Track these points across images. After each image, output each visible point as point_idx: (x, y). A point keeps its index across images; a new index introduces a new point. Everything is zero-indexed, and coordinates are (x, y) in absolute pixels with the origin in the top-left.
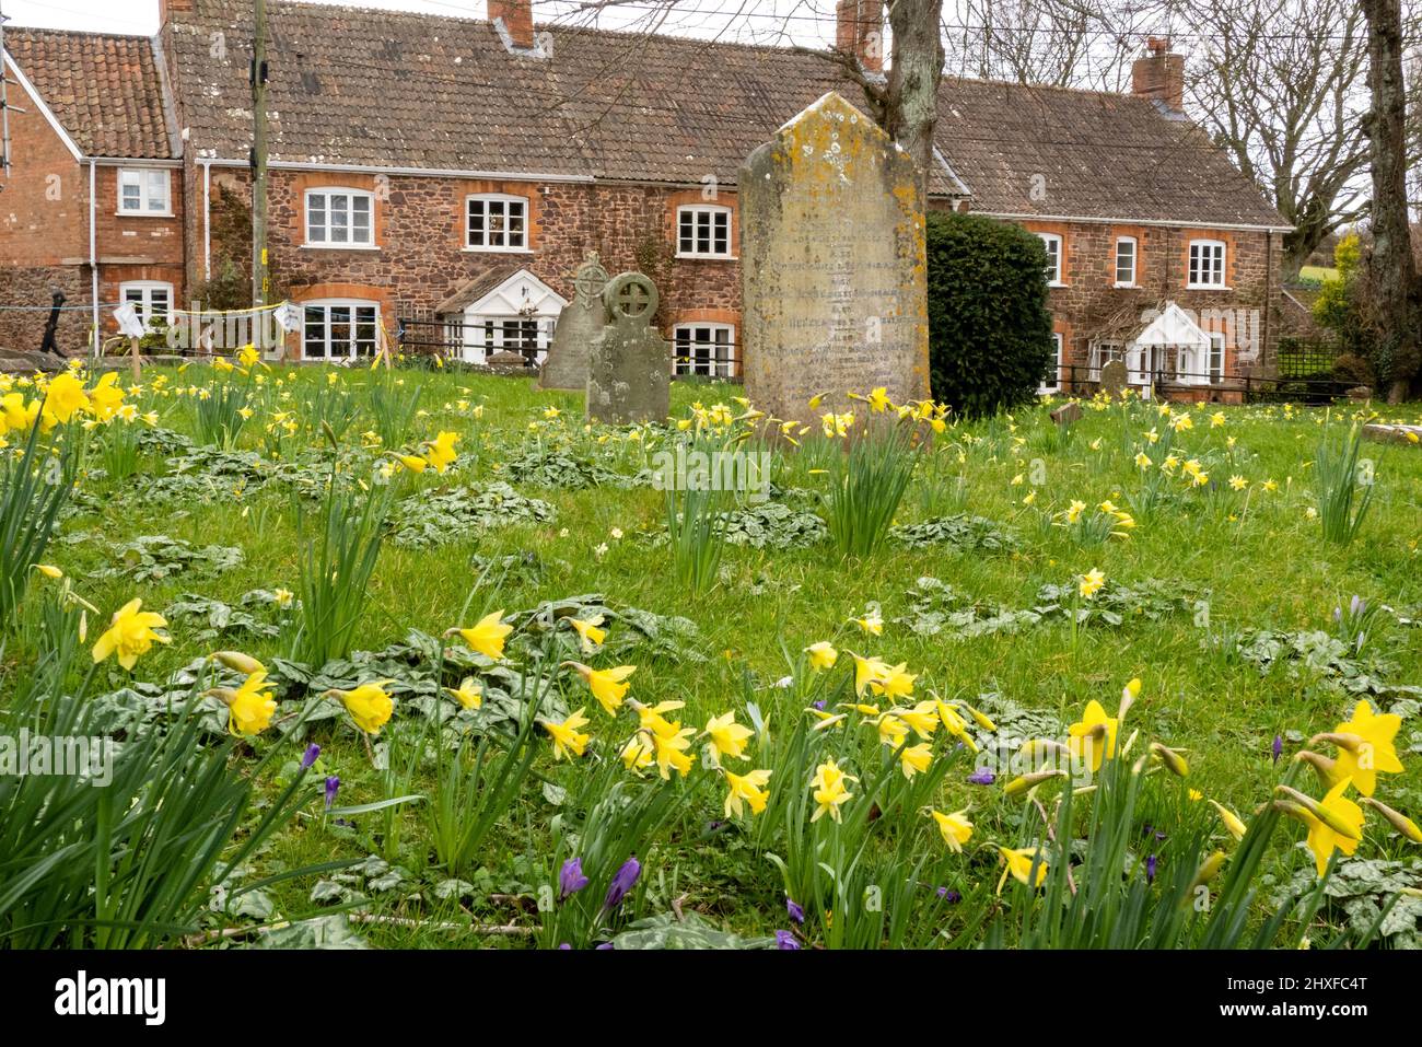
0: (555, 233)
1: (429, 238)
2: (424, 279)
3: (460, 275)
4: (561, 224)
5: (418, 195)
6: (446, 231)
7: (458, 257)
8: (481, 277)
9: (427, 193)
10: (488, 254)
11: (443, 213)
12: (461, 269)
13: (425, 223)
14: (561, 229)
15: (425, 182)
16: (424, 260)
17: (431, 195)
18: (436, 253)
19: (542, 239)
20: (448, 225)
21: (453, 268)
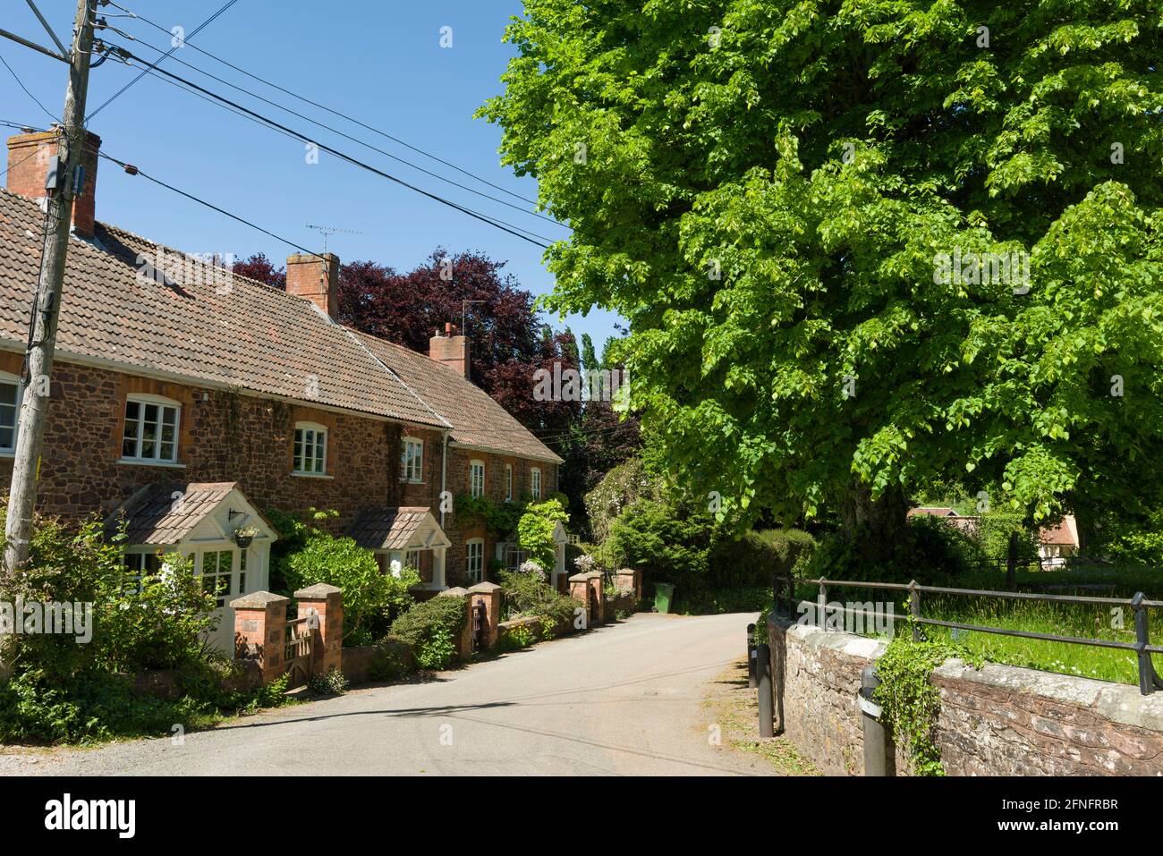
0: (204, 446)
1: (85, 445)
2: (75, 498)
3: (113, 493)
4: (210, 436)
5: (78, 388)
6: (104, 437)
7: (113, 471)
8: (136, 495)
9: (88, 388)
10: (143, 468)
11: (103, 415)
12: (115, 485)
13: (82, 426)
14: (209, 441)
15: (87, 373)
16: (77, 473)
17: (91, 389)
18: (92, 465)
19: (193, 451)
20: (108, 430)
21: (107, 484)
